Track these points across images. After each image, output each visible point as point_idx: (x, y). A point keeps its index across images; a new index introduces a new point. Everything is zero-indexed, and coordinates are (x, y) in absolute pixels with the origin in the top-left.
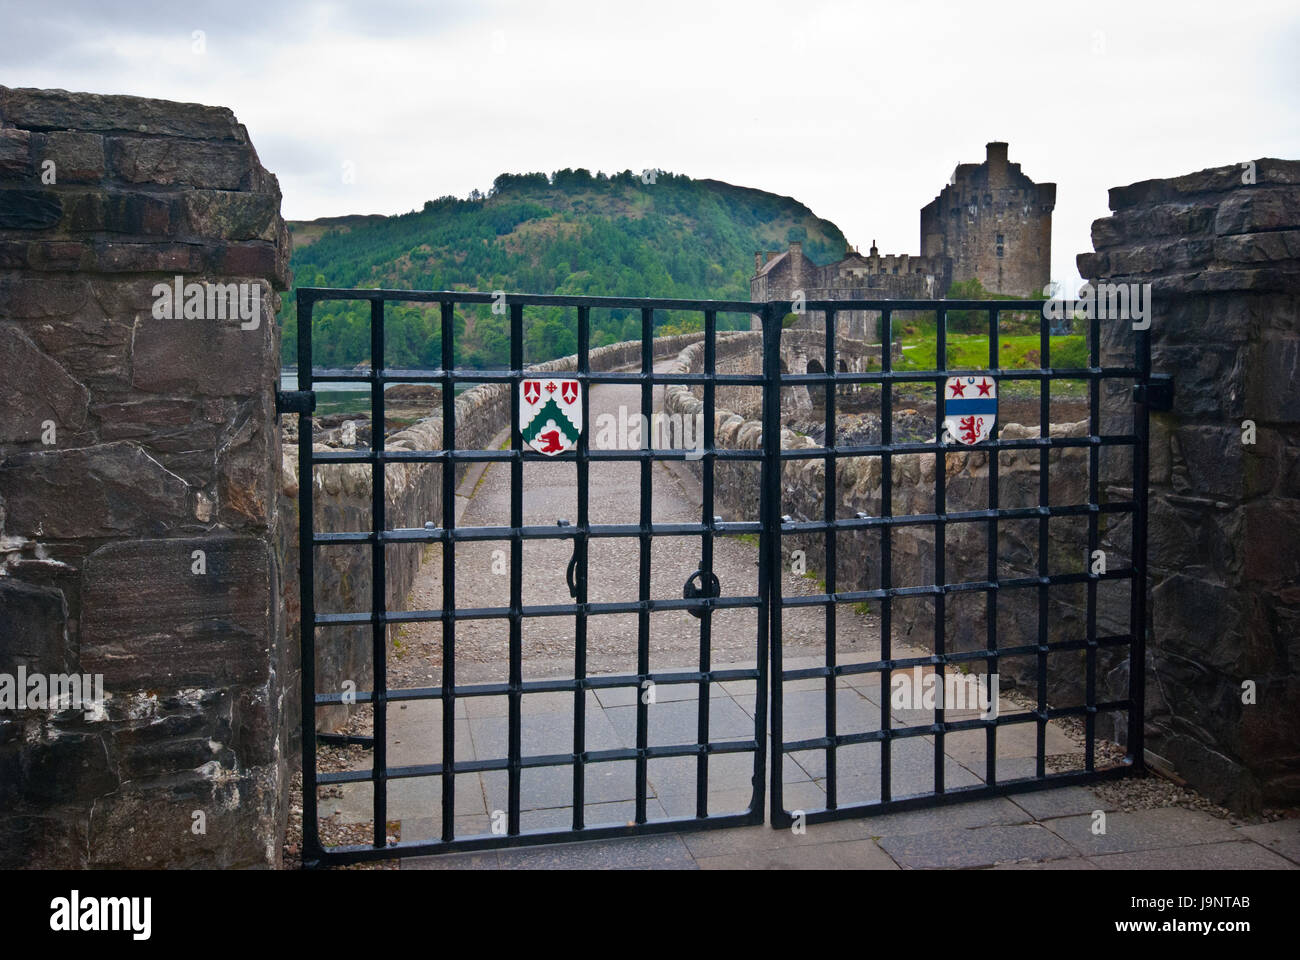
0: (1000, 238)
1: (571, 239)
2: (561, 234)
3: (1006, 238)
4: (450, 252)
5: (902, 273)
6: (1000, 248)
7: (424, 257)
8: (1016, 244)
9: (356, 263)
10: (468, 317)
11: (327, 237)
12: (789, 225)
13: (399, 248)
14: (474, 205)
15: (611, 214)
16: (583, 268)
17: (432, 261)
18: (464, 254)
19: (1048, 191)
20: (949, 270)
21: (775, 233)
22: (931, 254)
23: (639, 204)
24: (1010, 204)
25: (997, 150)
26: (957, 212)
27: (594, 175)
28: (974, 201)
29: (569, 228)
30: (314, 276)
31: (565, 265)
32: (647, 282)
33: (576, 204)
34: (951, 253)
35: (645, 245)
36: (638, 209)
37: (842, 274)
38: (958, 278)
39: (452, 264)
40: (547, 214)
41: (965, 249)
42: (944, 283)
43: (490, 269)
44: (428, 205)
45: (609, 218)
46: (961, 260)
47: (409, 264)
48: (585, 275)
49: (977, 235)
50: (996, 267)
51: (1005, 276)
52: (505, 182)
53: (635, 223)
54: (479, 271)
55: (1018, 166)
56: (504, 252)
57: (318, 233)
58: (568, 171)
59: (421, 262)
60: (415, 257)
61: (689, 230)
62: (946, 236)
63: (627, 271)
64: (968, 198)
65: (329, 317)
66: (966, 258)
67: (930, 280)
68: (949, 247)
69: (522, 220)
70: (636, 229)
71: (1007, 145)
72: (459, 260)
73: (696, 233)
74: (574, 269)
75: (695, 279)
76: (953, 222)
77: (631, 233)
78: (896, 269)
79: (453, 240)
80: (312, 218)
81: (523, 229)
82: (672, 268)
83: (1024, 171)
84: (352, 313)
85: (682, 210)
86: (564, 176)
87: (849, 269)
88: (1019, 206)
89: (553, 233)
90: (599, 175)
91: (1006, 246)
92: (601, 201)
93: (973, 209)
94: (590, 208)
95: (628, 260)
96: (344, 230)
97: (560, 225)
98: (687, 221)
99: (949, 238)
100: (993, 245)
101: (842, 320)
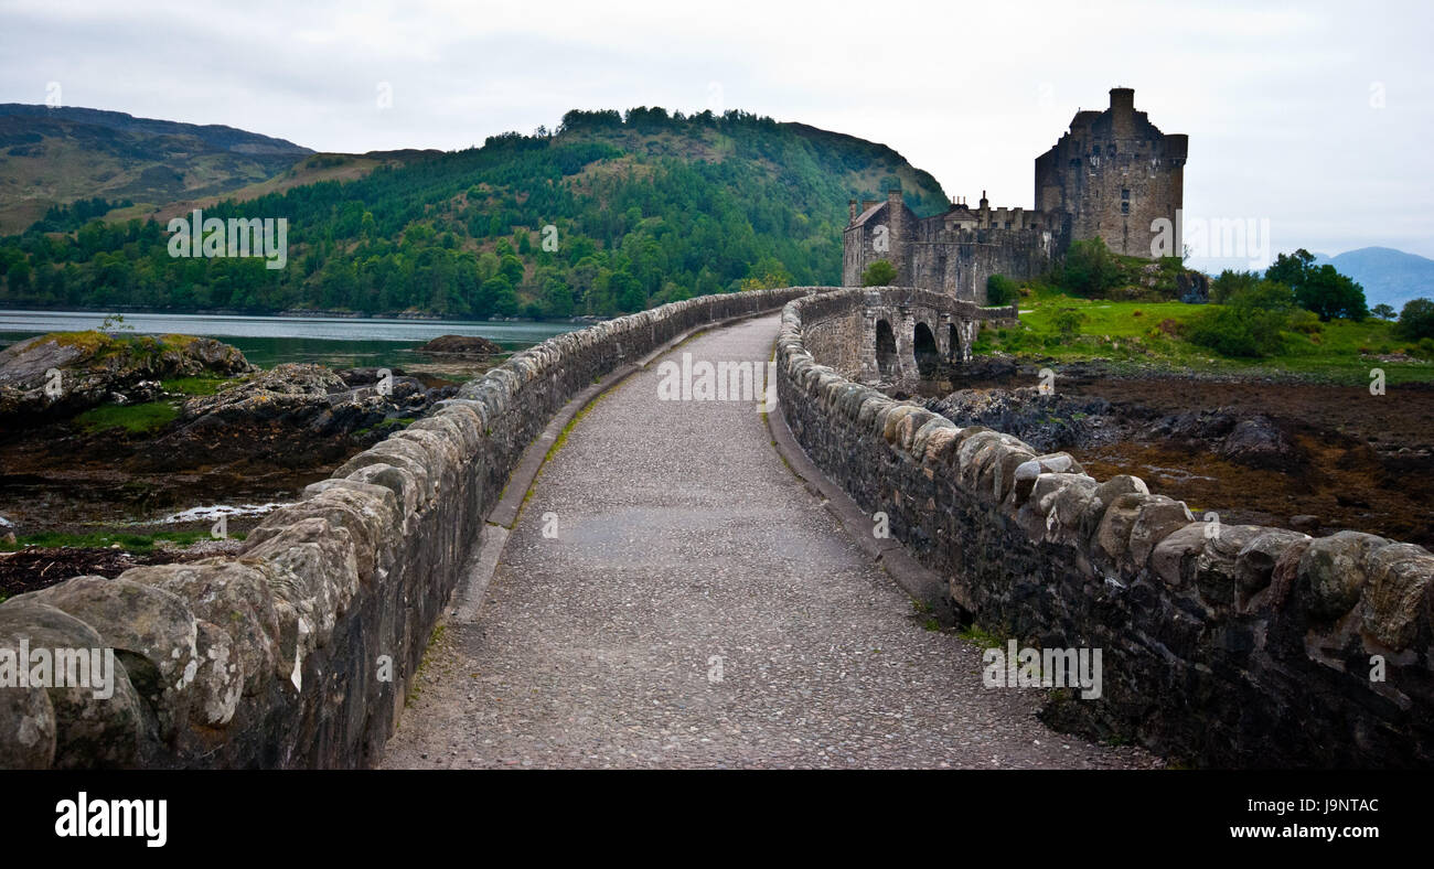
0: (1126, 193)
1: (644, 181)
2: (632, 177)
3: (1132, 194)
4: (510, 191)
5: (1015, 228)
6: (1126, 205)
7: (483, 197)
8: (1144, 201)
9: (408, 201)
10: (527, 262)
11: (378, 171)
12: (882, 174)
13: (456, 186)
14: (538, 143)
15: (689, 156)
16: (655, 214)
17: (491, 200)
18: (526, 194)
19: (1177, 147)
20: (1068, 226)
21: (866, 182)
22: (1048, 208)
23: (719, 146)
24: (1137, 156)
25: (1122, 97)
26: (1078, 163)
27: (671, 115)
28: (1097, 151)
29: (642, 171)
30: (361, 212)
31: (636, 210)
32: (725, 230)
33: (650, 144)
34: (1071, 208)
35: (724, 191)
36: (719, 150)
37: (948, 228)
38: (1078, 235)
39: (512, 204)
40: (618, 154)
41: (1086, 205)
42: (1063, 241)
43: (554, 212)
44: (490, 141)
45: (685, 161)
46: (1082, 217)
47: (466, 204)
48: (658, 220)
49: (1100, 189)
50: (1121, 224)
51: (1131, 235)
52: (574, 119)
53: (714, 167)
54: (542, 213)
55: (1145, 114)
56: (570, 194)
57: (368, 168)
58: (642, 109)
59: (479, 202)
60: (472, 196)
61: (772, 177)
62: (1065, 189)
63: (703, 219)
64: (1090, 149)
65: (375, 258)
66: (1087, 214)
67: (1047, 237)
68: (1068, 201)
69: (591, 160)
70: (715, 173)
71: (1133, 91)
72: (520, 200)
73: (780, 179)
74: (646, 214)
75: (778, 229)
76: (1072, 174)
77: (708, 178)
78: (1008, 224)
79: (515, 178)
80: (363, 151)
81: (592, 169)
82: (753, 217)
83: (1151, 119)
84: (400, 255)
85: (766, 155)
86: (638, 115)
87: (955, 222)
88: (1146, 158)
89: (624, 175)
90: (677, 115)
91: (1132, 202)
92: (677, 143)
93: (1095, 161)
94: (666, 149)
95: (705, 207)
96: (396, 165)
97: (633, 166)
98: (771, 166)
99: (1068, 191)
100: (1118, 201)
101: (949, 279)
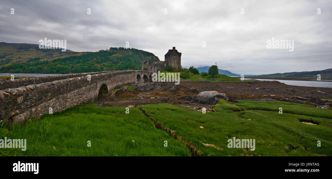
0: (174, 59)
1: (121, 57)
2: (119, 56)
4: (102, 58)
5: (162, 63)
7: (98, 58)
8: (176, 60)
9: (87, 59)
10: (104, 67)
11: (83, 54)
12: (152, 56)
13: (94, 57)
14: (106, 52)
15: (127, 54)
16: (122, 61)
17: (99, 59)
18: (104, 58)
19: (180, 54)
20: (168, 63)
21: (150, 58)
22: (166, 61)
23: (131, 53)
25: (174, 48)
27: (124, 48)
28: (171, 54)
29: (120, 55)
30: (80, 60)
31: (119, 60)
32: (131, 63)
33: (121, 52)
34: (168, 61)
35: (131, 58)
36: (130, 53)
37: (153, 63)
38: (169, 64)
39: (102, 59)
40: (117, 53)
42: (167, 65)
43: (108, 60)
44: (100, 51)
45: (126, 54)
47: (96, 59)
48: (122, 62)
49: (171, 59)
51: (175, 64)
52: (112, 49)
53: (130, 55)
54: (106, 61)
55: (177, 50)
56: (110, 58)
57: (82, 54)
58: (121, 47)
59: (97, 59)
60: (97, 58)
61: (138, 57)
62: (168, 59)
63: (128, 62)
64: (170, 54)
65: (82, 66)
66: (170, 62)
67: (165, 64)
69: (113, 54)
70: (130, 56)
71: (175, 47)
72: (103, 59)
73: (139, 57)
74: (121, 61)
75: (138, 63)
76: (168, 57)
77: (130, 57)
78: (161, 63)
79: (103, 56)
80: (81, 52)
81: (114, 55)
82: (135, 61)
83: (178, 51)
84: (86, 66)
85: (137, 54)
86: (120, 48)
88: (177, 55)
89: (118, 56)
90: (125, 48)
92: (125, 52)
93: (171, 55)
94: (124, 53)
95: (129, 60)
96: (86, 54)
98: (138, 55)
100: (174, 60)
101: (153, 69)
